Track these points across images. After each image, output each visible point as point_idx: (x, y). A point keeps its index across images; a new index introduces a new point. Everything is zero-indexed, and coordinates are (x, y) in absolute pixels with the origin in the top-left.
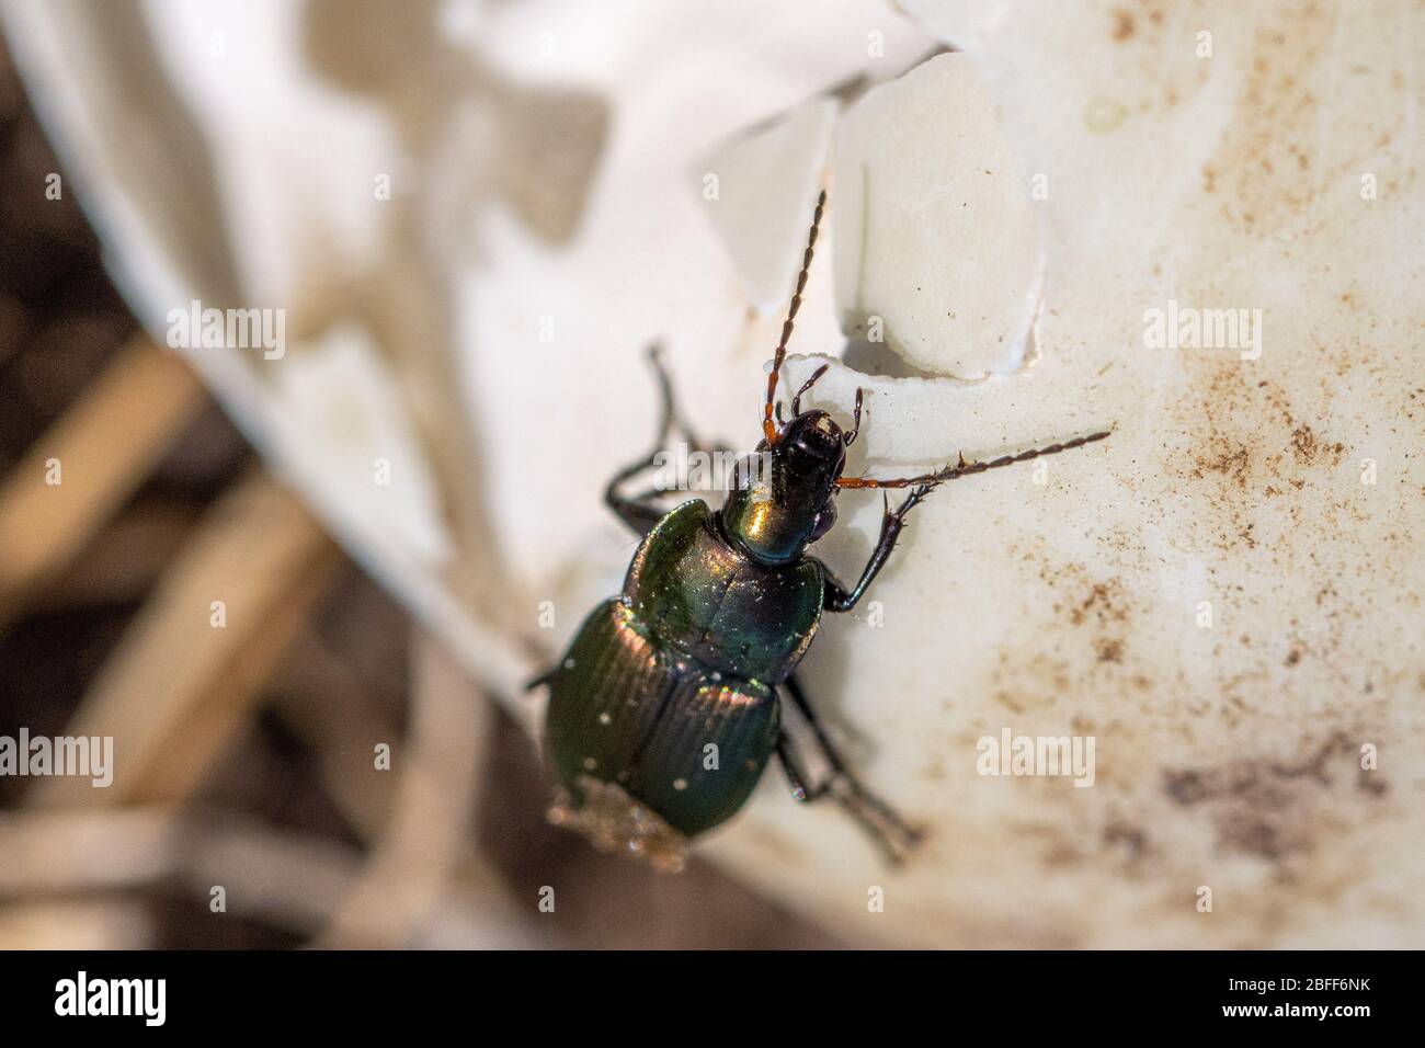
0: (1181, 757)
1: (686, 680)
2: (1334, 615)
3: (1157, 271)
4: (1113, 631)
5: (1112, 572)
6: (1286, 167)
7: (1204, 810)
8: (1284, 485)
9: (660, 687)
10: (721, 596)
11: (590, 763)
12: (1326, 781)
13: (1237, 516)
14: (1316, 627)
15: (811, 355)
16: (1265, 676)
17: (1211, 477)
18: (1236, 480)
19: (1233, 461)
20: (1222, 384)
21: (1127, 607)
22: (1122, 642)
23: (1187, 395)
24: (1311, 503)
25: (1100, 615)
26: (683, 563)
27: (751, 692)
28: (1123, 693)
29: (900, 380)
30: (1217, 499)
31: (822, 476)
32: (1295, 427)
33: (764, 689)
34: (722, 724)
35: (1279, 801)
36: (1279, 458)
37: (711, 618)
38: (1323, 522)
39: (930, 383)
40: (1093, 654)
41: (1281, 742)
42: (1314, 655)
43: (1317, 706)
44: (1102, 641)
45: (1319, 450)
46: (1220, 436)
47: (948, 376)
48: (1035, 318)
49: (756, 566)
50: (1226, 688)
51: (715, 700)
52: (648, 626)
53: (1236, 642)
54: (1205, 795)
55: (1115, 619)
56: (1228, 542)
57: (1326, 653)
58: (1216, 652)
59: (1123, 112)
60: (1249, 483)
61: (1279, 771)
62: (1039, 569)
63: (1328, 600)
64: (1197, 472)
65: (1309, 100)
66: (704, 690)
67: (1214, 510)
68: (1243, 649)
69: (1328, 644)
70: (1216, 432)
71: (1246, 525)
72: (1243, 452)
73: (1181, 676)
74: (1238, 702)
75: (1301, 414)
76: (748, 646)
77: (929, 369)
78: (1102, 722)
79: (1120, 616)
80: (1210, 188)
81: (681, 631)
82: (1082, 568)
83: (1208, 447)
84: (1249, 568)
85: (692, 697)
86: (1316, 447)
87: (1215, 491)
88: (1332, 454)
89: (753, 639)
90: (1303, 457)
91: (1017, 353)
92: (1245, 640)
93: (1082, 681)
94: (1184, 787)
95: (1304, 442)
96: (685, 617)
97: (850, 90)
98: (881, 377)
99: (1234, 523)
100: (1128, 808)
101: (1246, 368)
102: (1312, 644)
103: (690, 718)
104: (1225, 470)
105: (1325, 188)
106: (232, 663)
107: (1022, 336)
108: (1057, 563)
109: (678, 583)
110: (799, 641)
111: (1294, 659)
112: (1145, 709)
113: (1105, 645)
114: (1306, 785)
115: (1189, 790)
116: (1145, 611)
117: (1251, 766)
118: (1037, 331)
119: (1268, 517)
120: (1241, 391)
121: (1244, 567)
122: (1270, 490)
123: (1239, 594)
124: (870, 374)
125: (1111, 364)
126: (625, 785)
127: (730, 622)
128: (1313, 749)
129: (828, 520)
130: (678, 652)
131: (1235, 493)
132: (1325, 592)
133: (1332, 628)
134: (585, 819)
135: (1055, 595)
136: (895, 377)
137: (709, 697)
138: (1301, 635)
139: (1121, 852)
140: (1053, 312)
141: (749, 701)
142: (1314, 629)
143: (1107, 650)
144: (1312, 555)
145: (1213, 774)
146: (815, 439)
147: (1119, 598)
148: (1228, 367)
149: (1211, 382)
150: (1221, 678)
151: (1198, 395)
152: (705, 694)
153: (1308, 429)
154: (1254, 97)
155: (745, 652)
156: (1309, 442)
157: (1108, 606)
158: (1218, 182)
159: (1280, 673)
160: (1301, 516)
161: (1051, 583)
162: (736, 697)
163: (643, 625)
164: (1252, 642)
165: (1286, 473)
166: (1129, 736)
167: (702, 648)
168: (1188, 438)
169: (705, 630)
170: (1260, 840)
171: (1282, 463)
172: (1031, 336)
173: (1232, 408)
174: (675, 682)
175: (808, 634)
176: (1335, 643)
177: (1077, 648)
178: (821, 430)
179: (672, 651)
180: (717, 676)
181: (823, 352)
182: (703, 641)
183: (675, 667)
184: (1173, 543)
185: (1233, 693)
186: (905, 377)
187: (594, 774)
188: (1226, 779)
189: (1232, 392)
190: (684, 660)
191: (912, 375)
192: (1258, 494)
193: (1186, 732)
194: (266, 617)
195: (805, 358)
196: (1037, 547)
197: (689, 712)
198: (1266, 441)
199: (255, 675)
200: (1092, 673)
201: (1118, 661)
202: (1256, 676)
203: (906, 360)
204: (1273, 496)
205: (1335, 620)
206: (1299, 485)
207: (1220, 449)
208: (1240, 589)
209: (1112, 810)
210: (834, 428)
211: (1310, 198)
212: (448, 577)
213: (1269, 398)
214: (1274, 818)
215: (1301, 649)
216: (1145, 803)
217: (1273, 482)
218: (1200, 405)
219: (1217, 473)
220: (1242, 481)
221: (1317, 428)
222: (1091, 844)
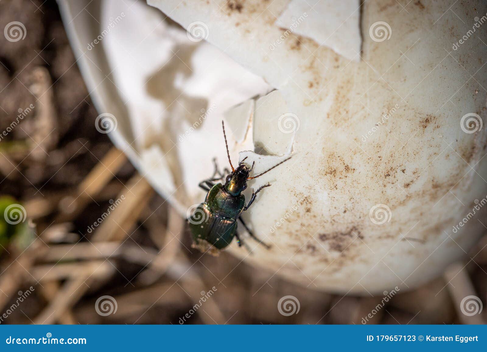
0: (322, 231)
1: (218, 219)
2: (353, 203)
3: (318, 134)
4: (309, 206)
5: (309, 194)
6: (344, 114)
7: (327, 242)
8: (343, 177)
9: (213, 220)
10: (225, 202)
11: (200, 236)
12: (351, 236)
13: (334, 183)
14: (349, 205)
15: (248, 151)
16: (339, 215)
17: (328, 175)
18: (333, 176)
19: (333, 172)
20: (330, 157)
21: (312, 201)
22: (311, 208)
23: (323, 159)
24: (348, 180)
25: (306, 203)
26: (217, 196)
27: (231, 221)
28: (311, 219)
29: (266, 156)
30: (330, 180)
31: (245, 178)
32: (345, 165)
33: (234, 220)
34: (226, 227)
35: (342, 240)
36: (342, 171)
37: (223, 207)
38: (351, 184)
39: (272, 156)
40: (305, 211)
41: (342, 228)
42: (349, 211)
43: (350, 221)
44: (307, 208)
45: (350, 169)
46: (330, 167)
47: (275, 155)
48: (293, 144)
49: (232, 196)
50: (331, 218)
51: (224, 223)
52: (210, 208)
53: (333, 208)
54: (327, 239)
55: (309, 204)
56: (332, 188)
57: (351, 210)
58: (329, 210)
59: (311, 102)
60: (336, 176)
61: (342, 234)
62: (294, 194)
63: (352, 200)
64: (326, 174)
65: (348, 100)
66: (222, 221)
67: (329, 182)
68: (335, 210)
69: (352, 209)
70: (329, 166)
71: (335, 185)
72: (335, 170)
73: (322, 215)
74: (334, 220)
75: (347, 163)
76: (230, 212)
77: (272, 154)
78: (306, 224)
79: (310, 203)
80: (328, 117)
81: (217, 209)
82: (303, 194)
83: (328, 170)
84: (336, 194)
85: (219, 222)
86: (349, 169)
87: (329, 178)
88: (353, 171)
89: (231, 210)
90: (347, 171)
91: (290, 150)
92: (335, 208)
93: (303, 216)
94: (323, 237)
95: (347, 168)
96: (217, 206)
97: (256, 98)
98: (262, 155)
99: (333, 184)
100: (312, 242)
101: (335, 153)
102: (349, 208)
103: (219, 226)
104: (331, 174)
105: (351, 118)
106: (132, 212)
107: (291, 147)
108: (298, 192)
109: (216, 200)
110: (240, 211)
111: (345, 212)
112: (315, 222)
113: (307, 209)
114: (347, 237)
115: (324, 238)
116: (315, 202)
117: (336, 233)
118: (294, 147)
119: (340, 183)
120: (334, 158)
121: (335, 193)
122: (340, 178)
123: (334, 199)
124: (260, 155)
125: (308, 153)
126: (207, 240)
127: (227, 207)
128: (349, 230)
129: (246, 187)
130: (216, 213)
131: (333, 179)
132: (351, 198)
133: (353, 206)
134: (199, 247)
135: (297, 199)
136: (265, 155)
137: (223, 222)
138: (347, 207)
139: (310, 250)
140: (297, 142)
141: (231, 222)
142: (349, 206)
143: (308, 210)
144: (349, 191)
145: (329, 235)
146: (243, 171)
147: (310, 199)
148: (332, 153)
149: (328, 156)
150: (331, 216)
151: (326, 159)
152: (222, 222)
153: (348, 166)
154: (337, 99)
155: (229, 213)
156: (348, 168)
157: (308, 201)
158: (330, 116)
159: (342, 214)
160: (346, 183)
161: (296, 197)
162: (228, 222)
163: (209, 208)
164: (337, 208)
165: (343, 175)
166: (312, 227)
167: (221, 213)
168: (324, 167)
169: (221, 209)
170: (338, 248)
171: (343, 173)
172: (292, 147)
173: (333, 161)
174: (216, 219)
175: (242, 209)
176: (353, 208)
177: (302, 210)
178: (244, 169)
179: (215, 213)
180: (224, 218)
181: (251, 150)
182: (221, 211)
183: (216, 216)
184: (321, 188)
185: (333, 218)
186: (267, 155)
187: (200, 238)
188: (331, 236)
189: (333, 158)
190: (217, 215)
191: (268, 155)
192: (338, 179)
193: (324, 227)
194: (139, 203)
195: (247, 151)
196: (293, 189)
197: (219, 225)
198: (339, 168)
199: (137, 215)
200: (304, 215)
201: (310, 212)
202: (337, 215)
203: (267, 152)
204: (341, 179)
205: (353, 204)
206: (346, 177)
207: (330, 170)
208: (334, 198)
209: (309, 242)
210: (247, 168)
211: (348, 119)
212: (176, 195)
213: (340, 159)
214: (341, 244)
215: (347, 210)
216: (315, 240)
217: (341, 176)
218: (326, 161)
219: (330, 174)
220: (335, 176)
221: (350, 166)
222: (304, 249)
